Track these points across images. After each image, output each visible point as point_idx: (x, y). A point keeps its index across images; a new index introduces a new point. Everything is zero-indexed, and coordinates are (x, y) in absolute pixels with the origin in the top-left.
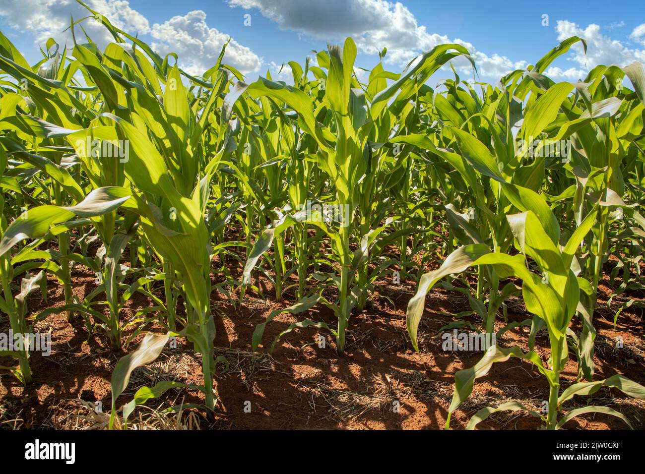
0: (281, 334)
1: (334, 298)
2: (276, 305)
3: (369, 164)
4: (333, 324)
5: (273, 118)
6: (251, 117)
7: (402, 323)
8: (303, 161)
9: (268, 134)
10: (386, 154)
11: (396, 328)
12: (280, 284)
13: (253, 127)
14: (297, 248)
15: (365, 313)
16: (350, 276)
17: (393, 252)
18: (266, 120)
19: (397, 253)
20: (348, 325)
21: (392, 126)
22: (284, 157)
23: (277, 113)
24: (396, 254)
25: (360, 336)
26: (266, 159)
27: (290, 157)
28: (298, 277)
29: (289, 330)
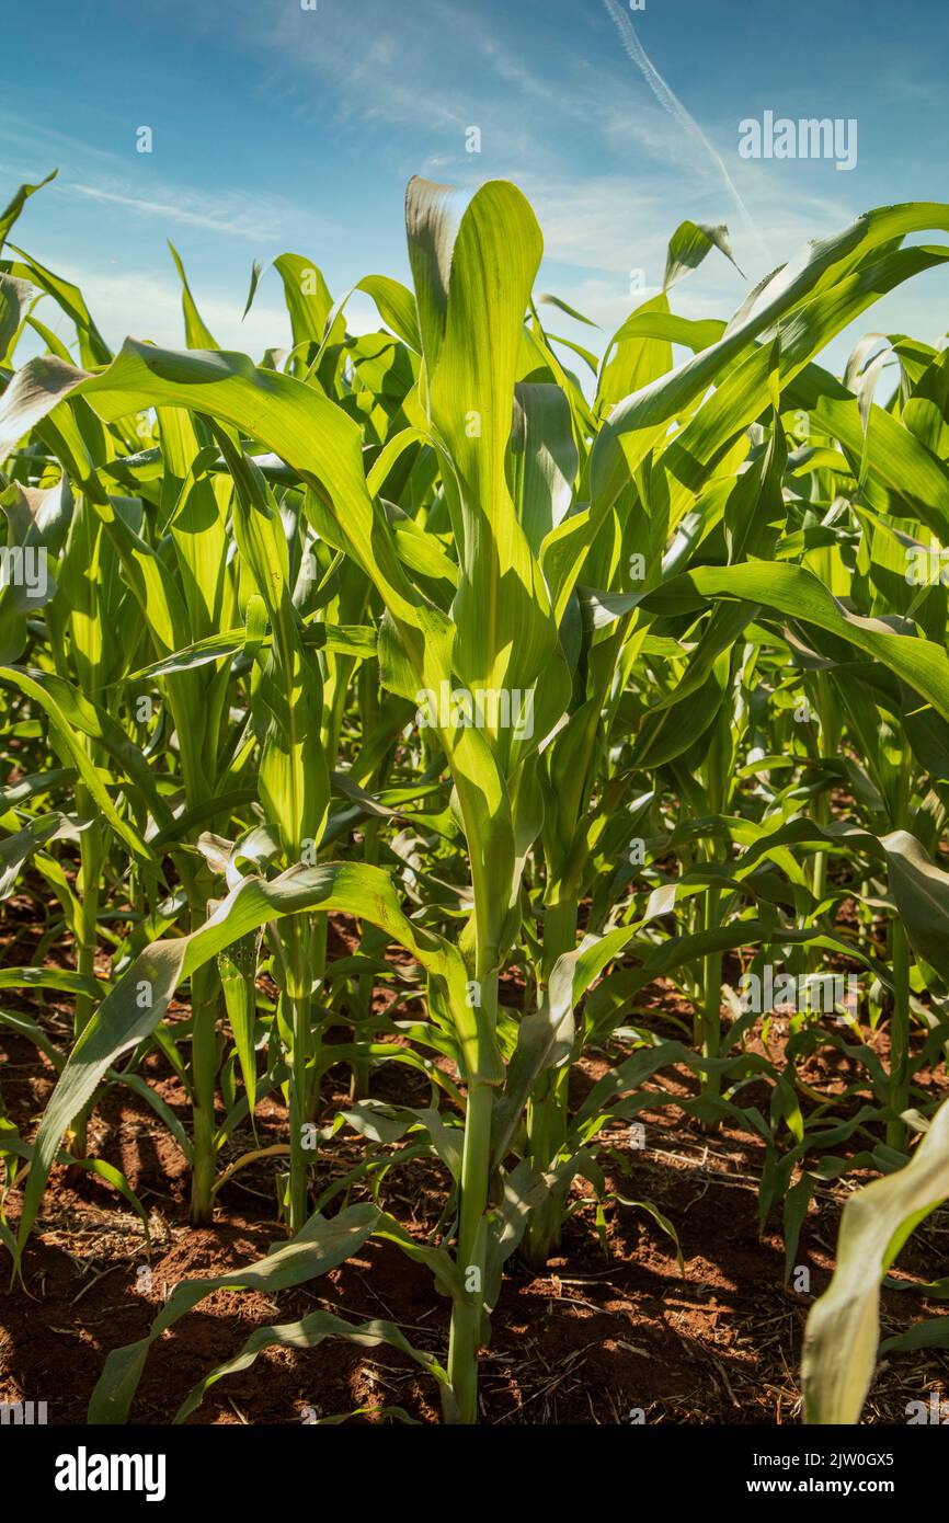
0: (211, 1380)
1: (432, 1204)
2: (191, 1241)
3: (582, 668)
4: (425, 1322)
5: (204, 475)
6: (111, 469)
7: (713, 1318)
8: (318, 652)
9: (183, 538)
10: (647, 628)
11: (688, 1341)
12: (211, 1147)
13: (118, 505)
14: (287, 999)
15: (561, 1271)
16: (500, 1121)
17: (663, 1004)
18: (172, 483)
19: (681, 1008)
20: (489, 1329)
21: (674, 522)
22: (244, 635)
23: (221, 459)
24: (677, 1014)
25: (540, 1380)
26: (169, 642)
27: (271, 639)
28: (283, 1113)
29: (244, 1362)
